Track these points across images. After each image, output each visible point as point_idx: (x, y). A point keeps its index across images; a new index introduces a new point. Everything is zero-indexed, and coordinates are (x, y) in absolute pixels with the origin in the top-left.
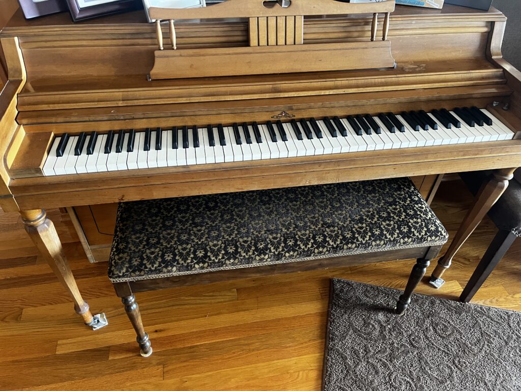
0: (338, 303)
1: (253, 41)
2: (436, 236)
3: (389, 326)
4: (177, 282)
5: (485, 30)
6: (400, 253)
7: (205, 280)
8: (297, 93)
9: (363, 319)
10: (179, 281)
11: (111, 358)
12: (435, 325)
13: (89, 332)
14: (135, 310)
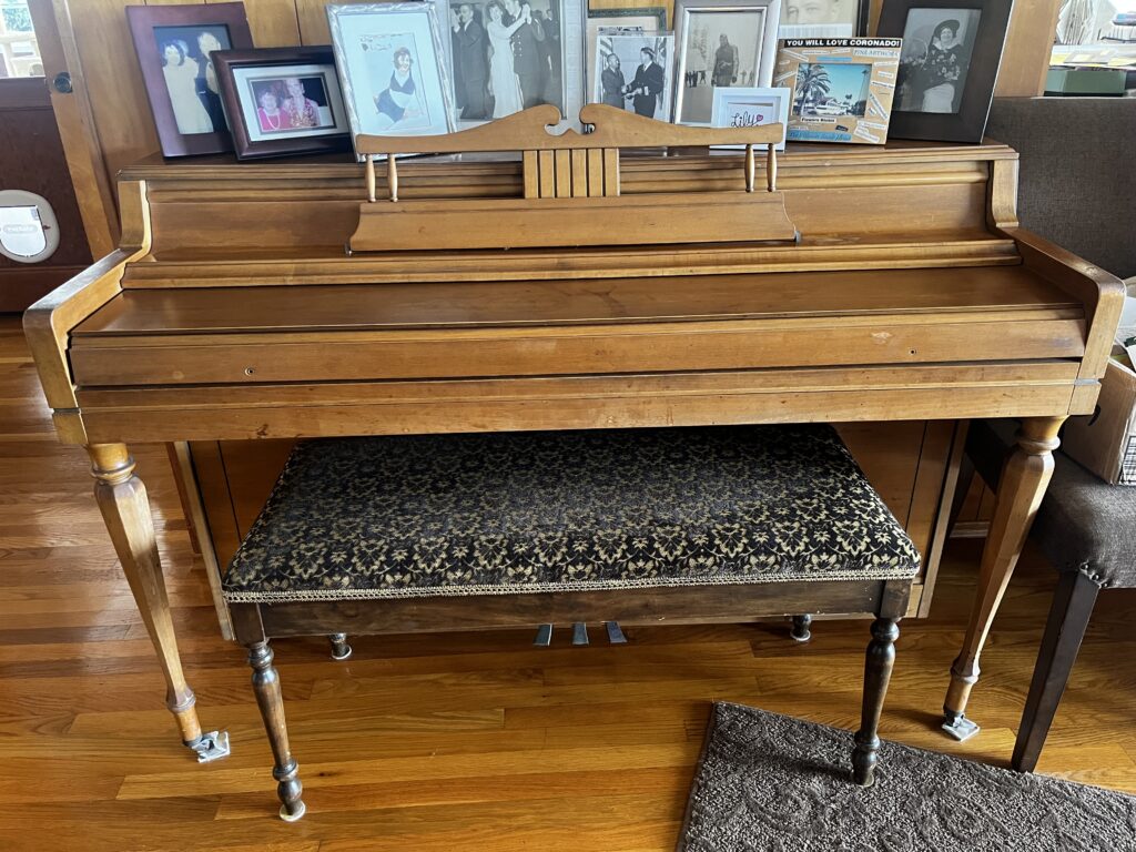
0: (722, 750)
1: (531, 190)
2: (892, 555)
3: (833, 806)
4: (352, 616)
5: (976, 177)
6: (820, 594)
7: (407, 620)
8: (602, 271)
9: (775, 787)
10: (356, 616)
11: (219, 817)
12: (943, 814)
13: (191, 765)
14: (269, 684)
